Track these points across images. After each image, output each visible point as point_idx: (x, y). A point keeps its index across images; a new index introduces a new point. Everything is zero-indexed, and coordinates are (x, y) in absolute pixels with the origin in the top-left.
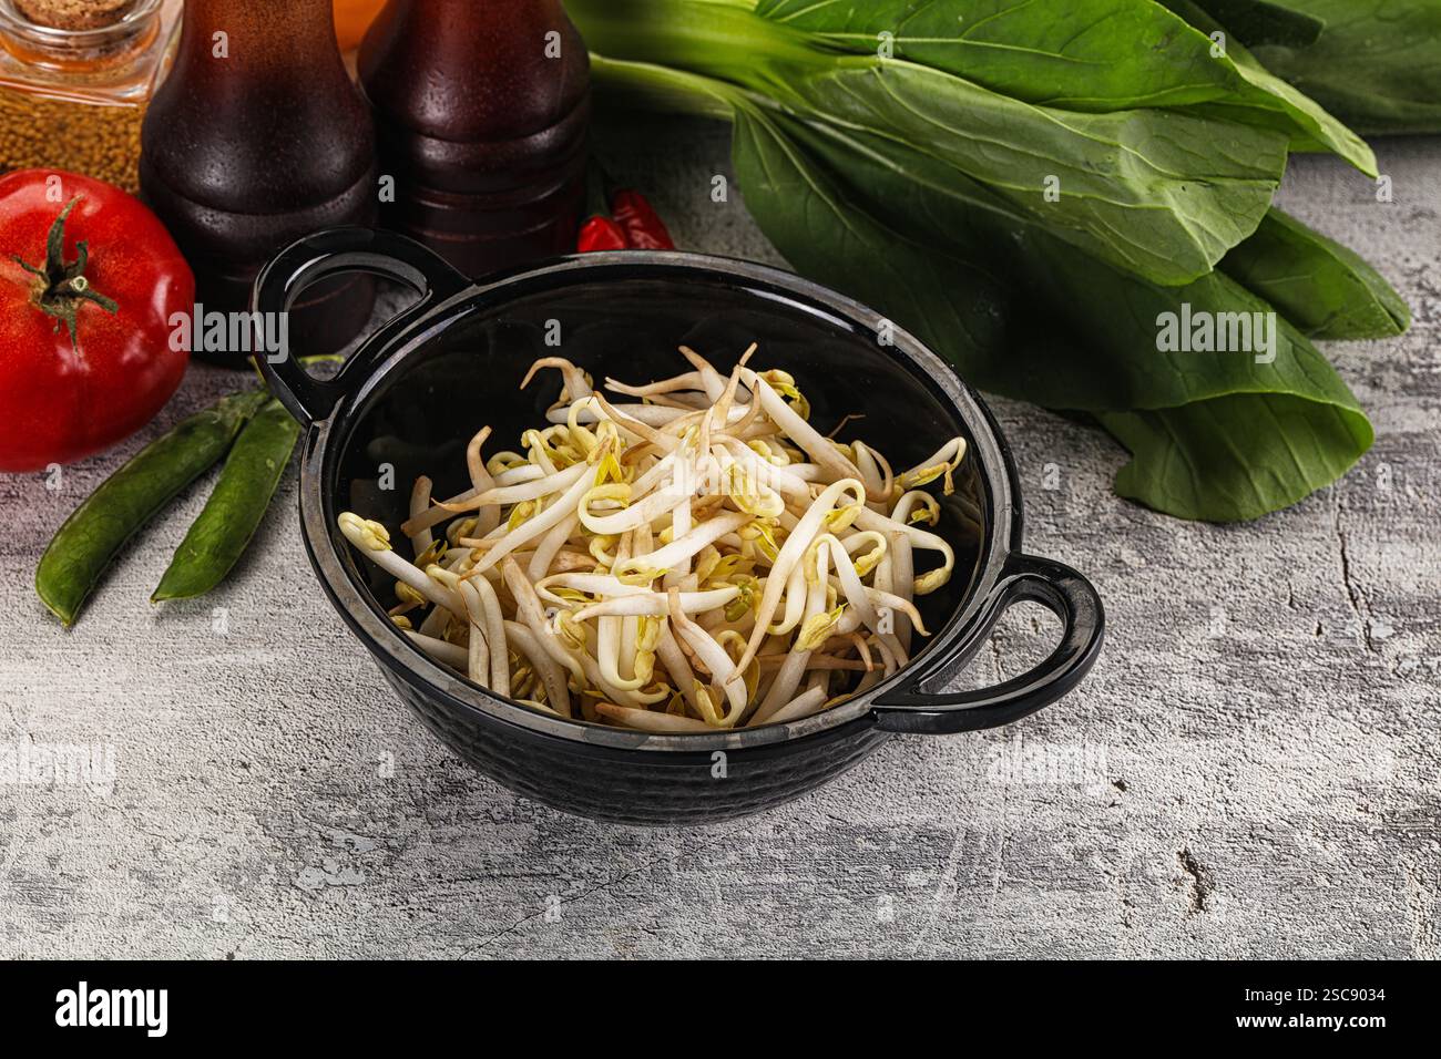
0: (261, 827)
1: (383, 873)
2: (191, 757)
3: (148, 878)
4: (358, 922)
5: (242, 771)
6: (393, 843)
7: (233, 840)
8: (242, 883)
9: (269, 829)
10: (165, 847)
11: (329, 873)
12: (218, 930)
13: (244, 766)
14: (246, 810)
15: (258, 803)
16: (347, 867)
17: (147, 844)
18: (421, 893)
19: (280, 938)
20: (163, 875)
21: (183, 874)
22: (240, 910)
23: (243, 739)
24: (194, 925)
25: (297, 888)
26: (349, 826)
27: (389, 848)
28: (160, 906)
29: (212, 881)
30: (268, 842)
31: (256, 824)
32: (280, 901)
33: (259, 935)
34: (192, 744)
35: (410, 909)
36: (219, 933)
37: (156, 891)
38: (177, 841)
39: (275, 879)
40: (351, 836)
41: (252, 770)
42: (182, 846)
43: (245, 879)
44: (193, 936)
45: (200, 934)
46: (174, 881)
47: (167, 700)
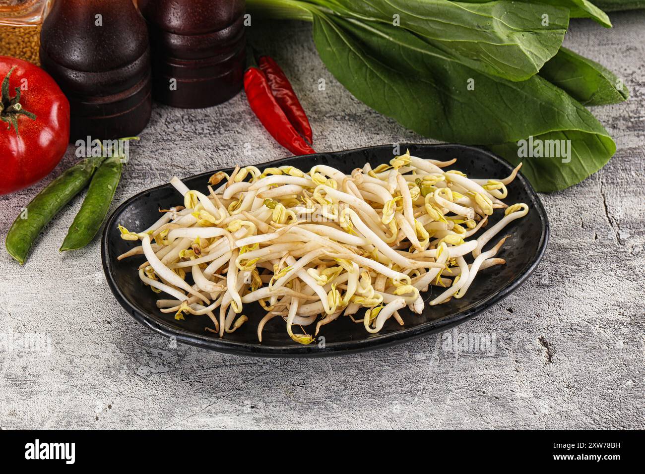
0: (119, 349)
1: (177, 366)
2: (84, 320)
3: (69, 374)
4: (167, 388)
5: (108, 325)
6: (180, 353)
7: (106, 355)
8: (112, 374)
9: (122, 350)
10: (75, 360)
11: (152, 368)
12: (103, 395)
13: (109, 323)
14: (112, 342)
15: (116, 338)
16: (160, 364)
17: (67, 359)
18: (195, 374)
19: (132, 397)
20: (76, 372)
21: (85, 371)
22: (112, 386)
23: (107, 311)
24: (92, 393)
25: (138, 375)
26: (159, 347)
27: (178, 356)
28: (76, 386)
29: (98, 374)
30: (122, 355)
31: (117, 348)
32: (130, 381)
33: (122, 396)
34: (84, 314)
35: (190, 382)
37: (73, 379)
38: (81, 357)
39: (127, 372)
40: (160, 351)
41: (112, 324)
42: (83, 359)
43: (113, 372)
44: (92, 398)
45: (95, 397)
46: (81, 375)
47: (71, 295)
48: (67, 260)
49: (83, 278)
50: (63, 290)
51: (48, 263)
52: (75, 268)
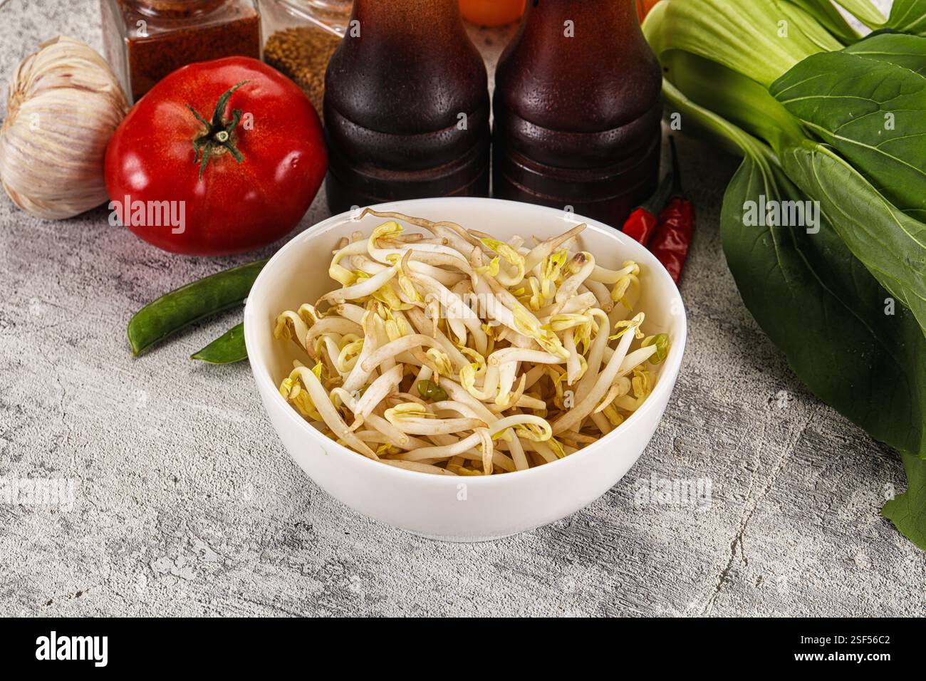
0: (157, 522)
1: (208, 578)
2: (148, 463)
3: (67, 526)
4: (171, 603)
5: (171, 483)
6: (229, 562)
7: (134, 523)
8: (119, 552)
9: (160, 525)
10: (92, 512)
11: (176, 566)
12: (84, 575)
13: (176, 480)
14: (157, 507)
15: (166, 506)
16: (190, 566)
17: (83, 506)
18: (222, 600)
19: (117, 594)
20: (78, 528)
21: (90, 532)
22: (107, 568)
23: (187, 464)
24: (73, 566)
25: (150, 568)
26: (210, 542)
27: (224, 565)
28: (61, 547)
29: (103, 543)
30: (154, 532)
31: (155, 519)
32: (134, 571)
33: (106, 588)
34: (154, 455)
35: (208, 607)
36: (84, 576)
37: (66, 536)
38: (102, 511)
39: (141, 557)
40: (207, 548)
41: (178, 485)
42: (102, 515)
43: (124, 549)
44: (67, 573)
45: (72, 573)
46: (81, 535)
47: (160, 422)
48: (195, 374)
49: (194, 406)
50: (156, 412)
51: (170, 368)
52: (197, 388)
